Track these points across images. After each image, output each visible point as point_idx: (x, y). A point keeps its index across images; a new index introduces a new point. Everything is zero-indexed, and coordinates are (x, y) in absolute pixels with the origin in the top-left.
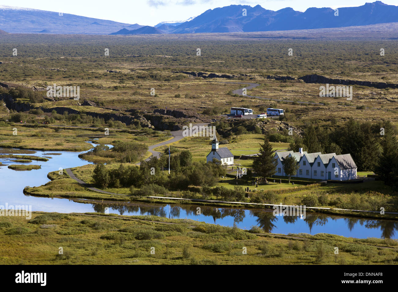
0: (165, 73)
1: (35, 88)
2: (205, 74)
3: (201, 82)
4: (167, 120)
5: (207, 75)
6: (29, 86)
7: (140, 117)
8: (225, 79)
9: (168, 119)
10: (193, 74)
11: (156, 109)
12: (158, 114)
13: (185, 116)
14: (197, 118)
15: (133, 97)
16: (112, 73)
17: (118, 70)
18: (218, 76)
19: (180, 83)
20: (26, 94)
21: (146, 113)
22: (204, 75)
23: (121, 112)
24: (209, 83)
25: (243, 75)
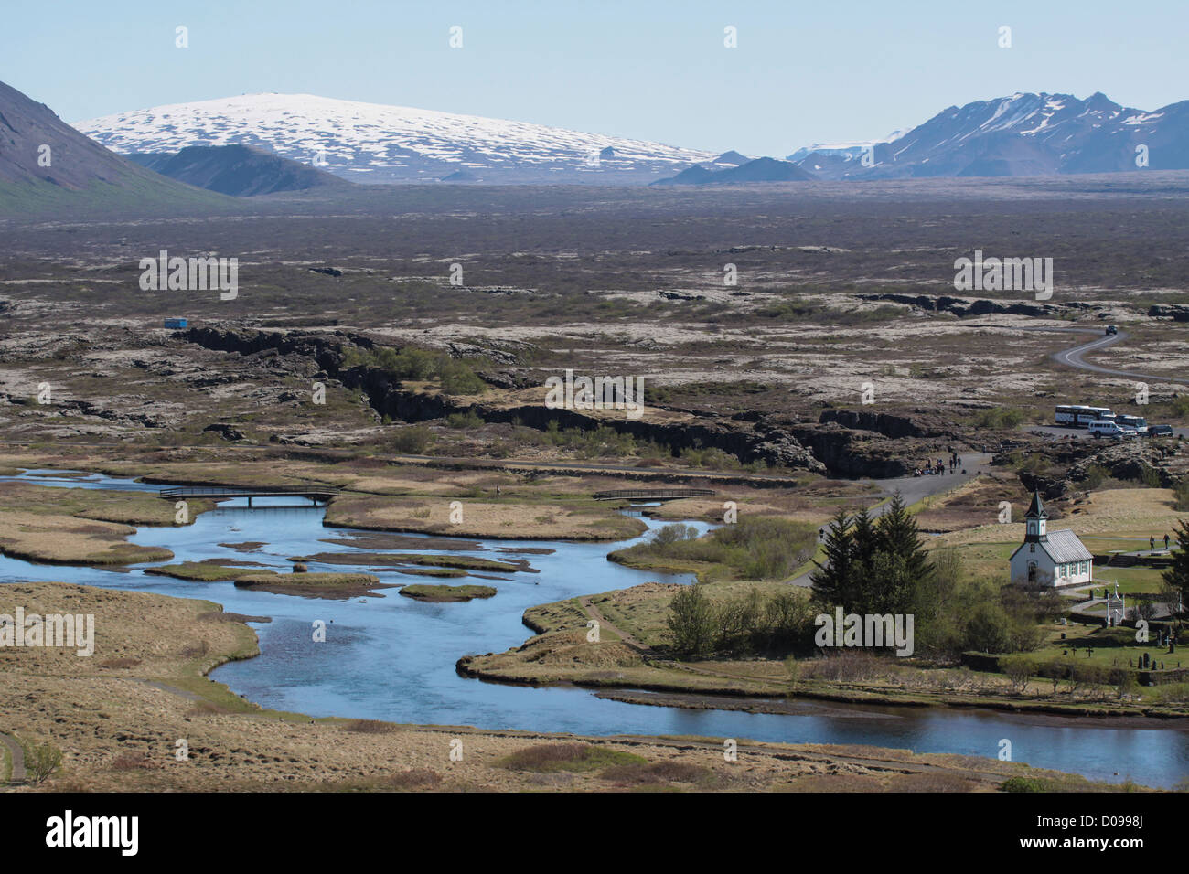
0: (837, 301)
1: (455, 350)
2: (960, 302)
3: (953, 327)
4: (862, 445)
5: (966, 307)
6: (438, 343)
7: (781, 436)
8: (1021, 317)
9: (865, 443)
10: (923, 303)
11: (827, 410)
12: (834, 427)
13: (916, 433)
14: (955, 438)
15: (752, 376)
16: (677, 302)
17: (694, 293)
18: (999, 310)
19: (888, 333)
20: (431, 368)
21: (798, 425)
22: (956, 305)
23: (721, 420)
24: (976, 330)
25: (1075, 306)
